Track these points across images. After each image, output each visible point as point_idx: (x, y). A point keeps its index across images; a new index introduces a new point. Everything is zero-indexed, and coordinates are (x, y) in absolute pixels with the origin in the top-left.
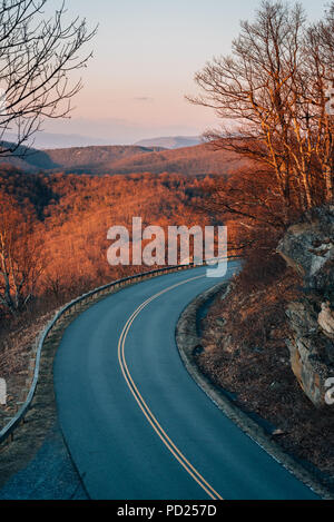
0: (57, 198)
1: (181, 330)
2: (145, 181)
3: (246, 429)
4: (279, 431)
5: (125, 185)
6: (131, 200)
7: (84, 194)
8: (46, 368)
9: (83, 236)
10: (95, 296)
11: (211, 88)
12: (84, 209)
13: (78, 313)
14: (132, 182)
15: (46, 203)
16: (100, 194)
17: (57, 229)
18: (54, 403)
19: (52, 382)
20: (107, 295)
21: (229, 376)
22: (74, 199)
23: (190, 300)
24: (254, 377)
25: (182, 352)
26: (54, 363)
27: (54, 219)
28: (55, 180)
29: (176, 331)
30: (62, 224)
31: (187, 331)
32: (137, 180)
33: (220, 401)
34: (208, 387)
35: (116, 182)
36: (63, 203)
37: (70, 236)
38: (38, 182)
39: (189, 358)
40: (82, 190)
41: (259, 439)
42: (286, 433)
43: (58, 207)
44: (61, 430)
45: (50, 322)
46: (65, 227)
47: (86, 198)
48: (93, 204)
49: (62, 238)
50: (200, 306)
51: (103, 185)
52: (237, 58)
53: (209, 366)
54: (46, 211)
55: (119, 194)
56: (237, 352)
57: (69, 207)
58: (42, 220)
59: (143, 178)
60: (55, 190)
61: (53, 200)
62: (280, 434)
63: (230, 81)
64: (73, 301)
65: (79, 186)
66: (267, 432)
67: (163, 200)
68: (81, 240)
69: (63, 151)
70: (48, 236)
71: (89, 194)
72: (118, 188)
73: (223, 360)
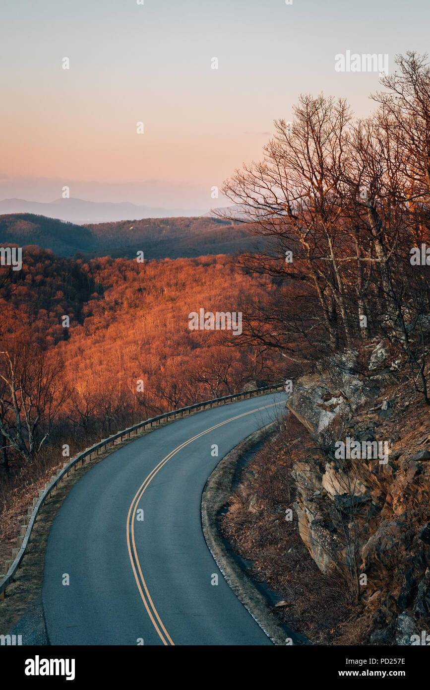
0: (101, 291)
1: (211, 484)
2: (219, 266)
3: (247, 600)
4: (282, 603)
5: (192, 272)
6: (200, 292)
7: (136, 285)
8: (41, 535)
9: (135, 342)
10: (118, 441)
11: (241, 201)
12: (136, 306)
13: (92, 465)
14: (201, 269)
15: (86, 299)
16: (158, 284)
17: (100, 333)
18: (41, 576)
19: (44, 551)
20: (134, 439)
21: (247, 542)
22: (123, 293)
23: (235, 443)
24: (274, 542)
25: (204, 513)
26: (50, 529)
27: (96, 319)
28: (98, 267)
29: (206, 485)
30: (107, 327)
31: (219, 485)
32: (206, 265)
33: (229, 570)
34: (220, 554)
35: (179, 269)
36: (110, 297)
37: (119, 342)
38: (76, 272)
39: (210, 520)
40: (134, 280)
41: (256, 612)
42: (289, 606)
43: (101, 303)
44: (42, 603)
45: (54, 478)
46: (112, 330)
47: (140, 290)
48: (149, 299)
49: (107, 344)
50: (246, 451)
51: (162, 272)
52: (271, 165)
53: (231, 529)
54: (86, 309)
55: (184, 285)
56: (261, 513)
57: (117, 303)
58: (81, 322)
59: (215, 262)
60: (97, 280)
61: (95, 294)
62: (283, 607)
63: (264, 192)
64: (87, 450)
65: (130, 274)
66: (270, 603)
67: (241, 291)
68: (133, 348)
69: (109, 226)
70: (89, 342)
71: (142, 285)
72: (182, 276)
73: (245, 521)
